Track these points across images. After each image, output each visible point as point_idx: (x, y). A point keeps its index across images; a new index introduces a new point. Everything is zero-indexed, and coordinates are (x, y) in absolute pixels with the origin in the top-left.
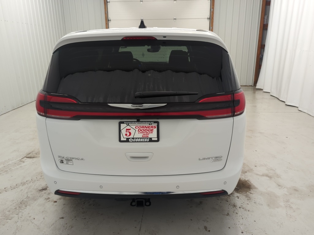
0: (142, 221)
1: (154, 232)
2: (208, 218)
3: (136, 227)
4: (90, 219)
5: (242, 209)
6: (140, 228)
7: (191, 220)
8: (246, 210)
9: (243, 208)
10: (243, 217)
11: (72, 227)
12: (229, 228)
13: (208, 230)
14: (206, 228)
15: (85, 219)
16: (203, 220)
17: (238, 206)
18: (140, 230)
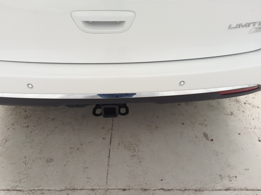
0: (112, 128)
1: (132, 145)
2: (205, 120)
3: (104, 138)
4: (35, 126)
5: (247, 105)
6: (110, 140)
7: (183, 124)
8: (254, 107)
9: (249, 104)
10: (253, 116)
11: (6, 141)
12: (239, 134)
13: (210, 139)
14: (206, 135)
15: (28, 127)
16: (200, 124)
17: (241, 101)
18: (110, 143)
